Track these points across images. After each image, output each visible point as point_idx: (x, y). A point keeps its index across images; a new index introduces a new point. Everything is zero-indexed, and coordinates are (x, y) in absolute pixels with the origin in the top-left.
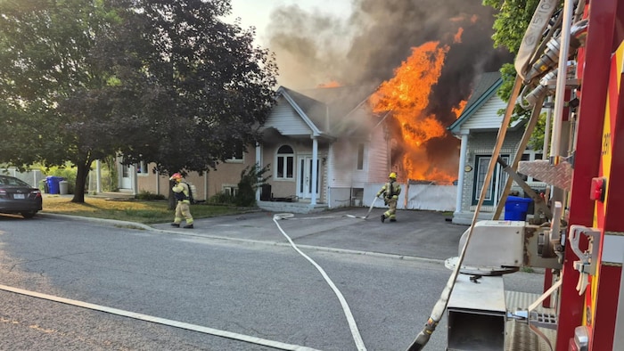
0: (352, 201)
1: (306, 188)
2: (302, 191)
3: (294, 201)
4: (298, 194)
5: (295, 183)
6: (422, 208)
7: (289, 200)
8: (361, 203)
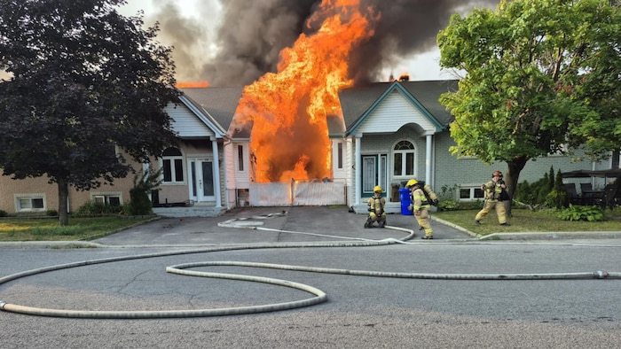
0: (237, 202)
1: (200, 191)
2: (195, 194)
3: (189, 206)
4: (192, 198)
5: (187, 187)
6: (307, 204)
7: (182, 205)
8: (248, 203)
